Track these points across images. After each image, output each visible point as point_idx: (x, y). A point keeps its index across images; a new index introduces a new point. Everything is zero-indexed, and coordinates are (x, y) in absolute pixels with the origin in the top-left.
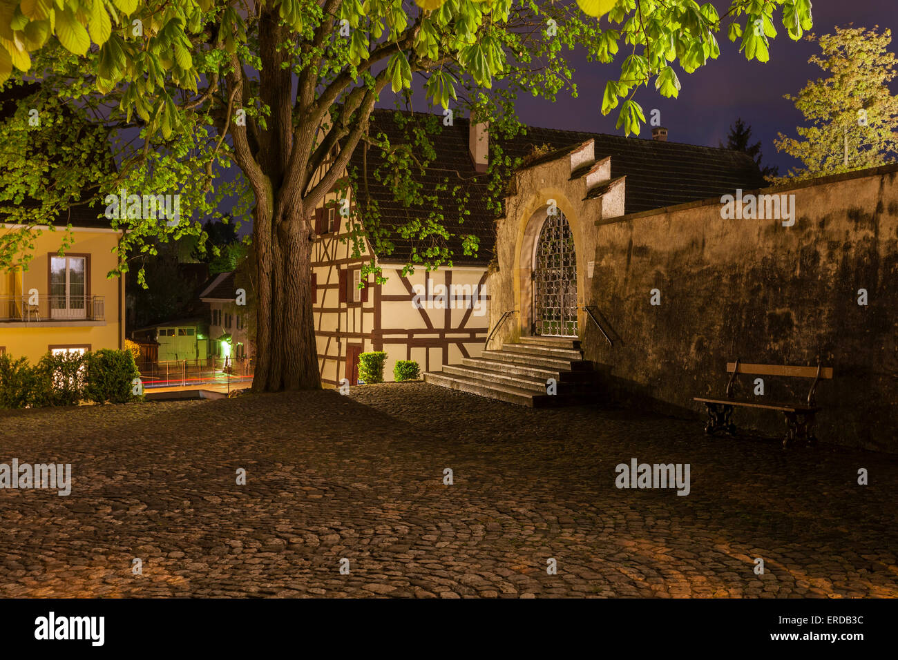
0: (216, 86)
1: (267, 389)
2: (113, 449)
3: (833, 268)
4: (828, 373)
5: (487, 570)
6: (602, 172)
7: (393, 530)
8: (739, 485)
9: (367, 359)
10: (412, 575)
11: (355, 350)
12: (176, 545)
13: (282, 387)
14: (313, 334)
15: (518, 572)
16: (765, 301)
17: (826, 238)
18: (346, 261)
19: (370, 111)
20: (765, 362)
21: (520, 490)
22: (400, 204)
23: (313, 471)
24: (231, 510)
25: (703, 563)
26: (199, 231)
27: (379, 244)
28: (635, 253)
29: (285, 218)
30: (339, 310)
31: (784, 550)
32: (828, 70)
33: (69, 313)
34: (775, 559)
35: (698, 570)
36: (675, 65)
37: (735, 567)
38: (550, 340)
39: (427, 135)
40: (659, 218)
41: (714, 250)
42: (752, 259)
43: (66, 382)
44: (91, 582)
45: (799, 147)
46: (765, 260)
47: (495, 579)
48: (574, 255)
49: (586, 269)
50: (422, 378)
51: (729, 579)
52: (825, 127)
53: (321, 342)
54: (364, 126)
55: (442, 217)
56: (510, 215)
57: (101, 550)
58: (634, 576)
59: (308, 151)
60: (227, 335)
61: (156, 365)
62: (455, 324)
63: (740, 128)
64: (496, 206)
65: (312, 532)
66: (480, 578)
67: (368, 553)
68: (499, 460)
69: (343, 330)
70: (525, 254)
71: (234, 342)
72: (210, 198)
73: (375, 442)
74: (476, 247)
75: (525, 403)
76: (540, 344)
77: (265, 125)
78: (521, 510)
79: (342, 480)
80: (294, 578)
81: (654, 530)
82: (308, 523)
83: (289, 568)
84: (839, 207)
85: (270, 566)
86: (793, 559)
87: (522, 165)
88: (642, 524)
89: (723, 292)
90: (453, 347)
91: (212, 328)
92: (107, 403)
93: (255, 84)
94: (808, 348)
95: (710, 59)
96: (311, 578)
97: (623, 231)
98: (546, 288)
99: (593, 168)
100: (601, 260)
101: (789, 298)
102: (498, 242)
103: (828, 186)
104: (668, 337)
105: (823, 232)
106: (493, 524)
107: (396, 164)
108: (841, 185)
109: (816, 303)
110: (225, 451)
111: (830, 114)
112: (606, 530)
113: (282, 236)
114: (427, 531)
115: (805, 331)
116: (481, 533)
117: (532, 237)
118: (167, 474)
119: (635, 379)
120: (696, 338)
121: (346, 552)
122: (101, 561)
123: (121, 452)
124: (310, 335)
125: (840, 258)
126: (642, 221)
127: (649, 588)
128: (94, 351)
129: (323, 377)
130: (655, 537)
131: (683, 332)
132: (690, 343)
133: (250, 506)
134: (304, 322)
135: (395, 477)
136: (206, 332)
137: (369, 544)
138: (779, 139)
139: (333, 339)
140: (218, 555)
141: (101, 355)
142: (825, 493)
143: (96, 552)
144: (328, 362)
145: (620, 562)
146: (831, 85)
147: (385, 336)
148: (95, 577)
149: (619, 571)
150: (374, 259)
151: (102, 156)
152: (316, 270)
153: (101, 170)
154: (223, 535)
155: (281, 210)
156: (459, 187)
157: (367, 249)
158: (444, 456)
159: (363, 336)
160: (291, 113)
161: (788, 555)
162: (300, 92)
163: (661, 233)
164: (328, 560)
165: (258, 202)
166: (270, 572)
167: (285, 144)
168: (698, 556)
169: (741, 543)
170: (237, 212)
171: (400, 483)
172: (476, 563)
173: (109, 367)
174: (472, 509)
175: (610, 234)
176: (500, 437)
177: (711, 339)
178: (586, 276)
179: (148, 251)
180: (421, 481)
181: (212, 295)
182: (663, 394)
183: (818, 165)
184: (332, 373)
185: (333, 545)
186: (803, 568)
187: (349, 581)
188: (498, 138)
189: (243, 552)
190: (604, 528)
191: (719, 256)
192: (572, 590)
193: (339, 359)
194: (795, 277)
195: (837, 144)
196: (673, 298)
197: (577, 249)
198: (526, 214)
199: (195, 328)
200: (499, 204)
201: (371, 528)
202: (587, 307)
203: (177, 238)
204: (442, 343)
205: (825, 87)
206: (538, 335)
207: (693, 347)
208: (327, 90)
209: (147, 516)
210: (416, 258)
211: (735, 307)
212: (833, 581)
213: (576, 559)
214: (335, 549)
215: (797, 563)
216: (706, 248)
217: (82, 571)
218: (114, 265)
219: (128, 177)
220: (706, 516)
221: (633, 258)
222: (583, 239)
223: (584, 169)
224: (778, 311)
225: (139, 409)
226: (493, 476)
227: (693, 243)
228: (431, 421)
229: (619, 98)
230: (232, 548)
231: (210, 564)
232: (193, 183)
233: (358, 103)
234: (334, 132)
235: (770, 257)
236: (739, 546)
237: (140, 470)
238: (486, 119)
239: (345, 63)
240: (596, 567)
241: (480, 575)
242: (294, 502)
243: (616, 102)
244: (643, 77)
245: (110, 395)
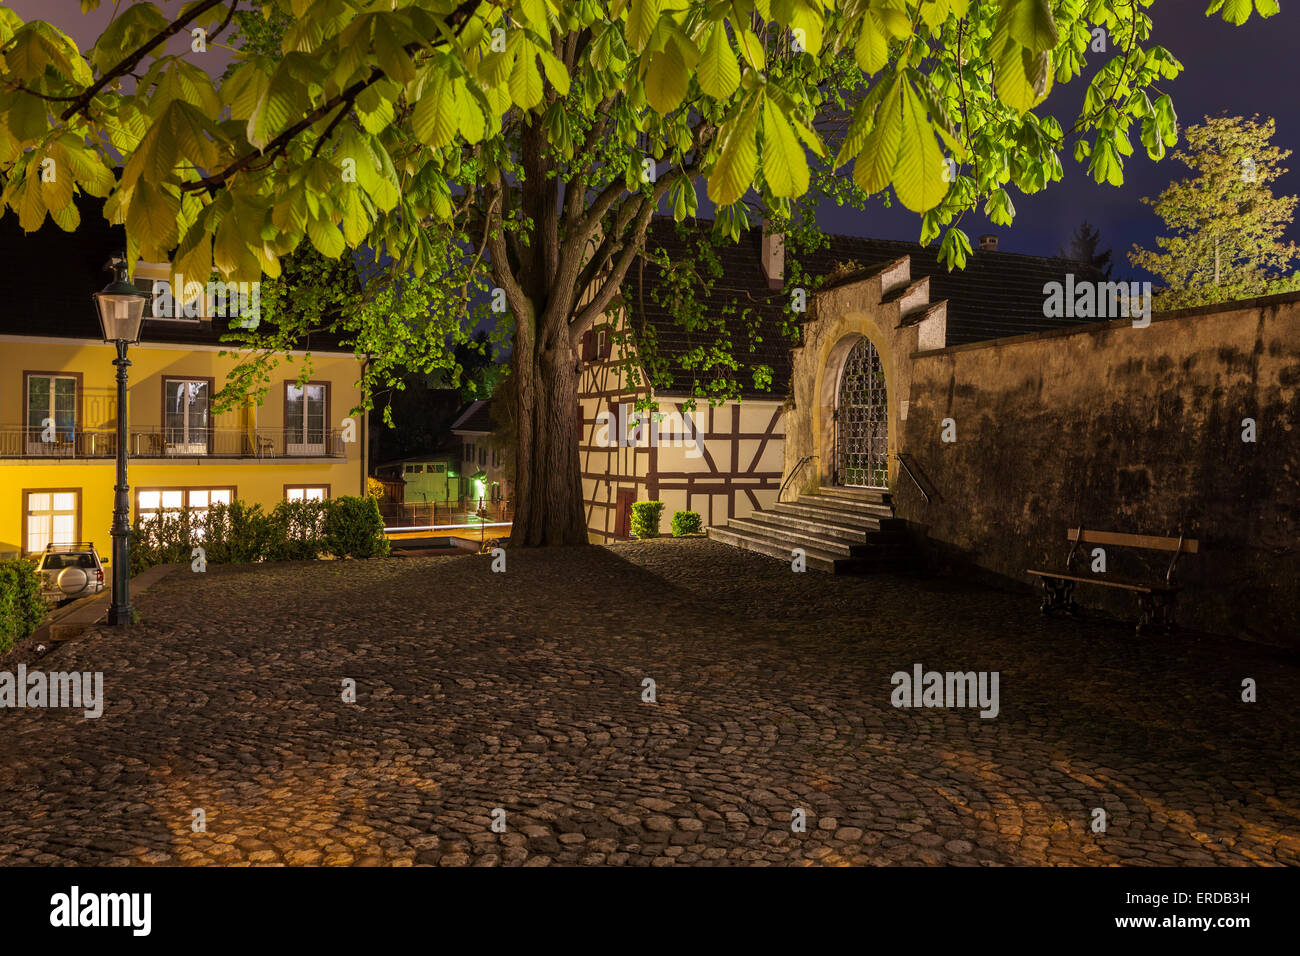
0: (473, 197)
1: (527, 543)
2: (355, 616)
3: (1200, 419)
4: (1193, 546)
5: (780, 785)
6: (919, 296)
7: (671, 729)
8: (1081, 683)
9: (641, 509)
10: (691, 788)
11: (628, 497)
12: (426, 740)
13: (544, 542)
14: (579, 476)
15: (817, 789)
16: (1115, 455)
17: (1192, 382)
18: (619, 392)
19: (647, 223)
20: (1115, 530)
21: (819, 681)
22: (682, 327)
23: (579, 650)
24: (487, 697)
25: (1038, 785)
26: (453, 363)
27: (656, 376)
28: (958, 394)
29: (548, 347)
30: (609, 450)
31: (1136, 772)
32: (1196, 168)
33: (307, 448)
34: (1125, 782)
35: (1031, 794)
36: (1010, 188)
37: (1076, 792)
38: (855, 492)
39: (713, 248)
40: (988, 352)
41: (1053, 392)
42: (1099, 405)
43: (303, 533)
44: (333, 783)
45: (1158, 262)
46: (1115, 406)
47: (790, 797)
48: (884, 391)
49: (899, 409)
50: (704, 531)
51: (1069, 806)
52: (1191, 237)
53: (588, 485)
54: (640, 240)
55: (730, 344)
56: (809, 343)
57: (343, 743)
58: (954, 800)
59: (575, 270)
60: (482, 473)
61: (402, 507)
62: (743, 468)
63: (1086, 232)
64: (793, 331)
65: (579, 728)
66: (772, 795)
67: (642, 758)
68: (794, 641)
69: (613, 472)
70: (827, 390)
71: (489, 480)
72: (464, 324)
73: (651, 614)
74: (769, 380)
75: (825, 569)
76: (843, 495)
77: (528, 241)
78: (821, 708)
79: (612, 662)
80: (558, 787)
81: (978, 739)
82: (573, 717)
83: (552, 774)
84: (1208, 345)
85: (532, 771)
86: (1148, 783)
87: (824, 285)
88: (964, 730)
89: (1064, 443)
90: (740, 494)
91: (464, 465)
92: (348, 557)
93: (516, 191)
94: (1167, 514)
95: (1051, 181)
96: (578, 788)
97: (944, 366)
98: (852, 430)
99: (908, 290)
100: (916, 399)
101: (1144, 453)
102: (795, 374)
103: (1194, 320)
104: (996, 493)
105: (1188, 375)
106: (788, 725)
107: (677, 283)
108: (1210, 319)
109: (1178, 461)
110: (480, 621)
111: (1198, 221)
112: (921, 737)
113: (545, 367)
114: (710, 732)
115: (1163, 493)
116: (773, 737)
117: (834, 370)
118: (415, 649)
119: (956, 542)
120: (1030, 497)
121: (617, 755)
122: (343, 758)
123: (364, 619)
124: (575, 477)
125: (1208, 407)
126: (964, 356)
127: (972, 816)
128: (334, 498)
129: (590, 526)
130: (979, 748)
131: (1015, 489)
132: (1024, 502)
133: (507, 692)
134: (569, 467)
135: (674, 661)
136: (458, 469)
137: (644, 747)
138: (1134, 252)
139: (602, 483)
140: (472, 754)
141: (342, 503)
142: (1188, 697)
143: (337, 746)
144: (596, 510)
145: (937, 780)
146: (1199, 186)
147: (661, 481)
148: (336, 777)
149: (937, 792)
150: (650, 392)
151: (345, 275)
152: (583, 402)
153: (344, 290)
154: (477, 729)
155: (545, 338)
156: (749, 310)
157: (642, 381)
158: (730, 634)
159: (636, 479)
160: (556, 224)
161: (1140, 777)
162: (567, 200)
163: (989, 370)
164: (596, 765)
165: (518, 329)
166: (532, 777)
167: (550, 261)
168: (1031, 775)
169: (1084, 760)
170: (494, 338)
171: (679, 669)
172: (767, 776)
173: (351, 517)
174: (763, 705)
175: (928, 370)
176: (794, 612)
177: (1048, 498)
178: (898, 419)
179: (395, 385)
180: (703, 666)
181: (464, 427)
182: (990, 562)
183: (1182, 283)
184: (599, 521)
185: (602, 746)
186: (1159, 797)
187: (621, 793)
188: (795, 252)
189: (500, 752)
190: (919, 734)
191: (1058, 399)
192: (880, 815)
193: (608, 505)
194: (1152, 428)
195: (1206, 257)
196: (1002, 448)
197: (887, 384)
198: (828, 344)
199: (445, 464)
200: (797, 329)
201: (645, 725)
202: (899, 454)
203: (428, 372)
204: (728, 489)
205: (1192, 189)
206: (841, 485)
207: (1026, 507)
208: (598, 200)
209: (392, 701)
210: (698, 391)
211: (1078, 461)
212: (1197, 815)
213: (886, 774)
214: (605, 751)
215: (1152, 789)
216: (1044, 390)
217: (322, 769)
218: (357, 403)
219: (373, 299)
220: (1040, 722)
221: (955, 399)
222: (896, 376)
223: (897, 292)
224: (1131, 468)
225: (383, 566)
226: (787, 662)
227: (1028, 383)
228: (715, 588)
229: (940, 226)
230: (488, 745)
231: (464, 765)
232: (447, 308)
233: (634, 213)
234: (605, 247)
235: (1121, 402)
236: (1082, 764)
237: (384, 643)
238: (781, 231)
239: (620, 170)
240: (909, 786)
241: (772, 791)
242: (557, 690)
243: (938, 231)
244: (969, 202)
245: (351, 549)
